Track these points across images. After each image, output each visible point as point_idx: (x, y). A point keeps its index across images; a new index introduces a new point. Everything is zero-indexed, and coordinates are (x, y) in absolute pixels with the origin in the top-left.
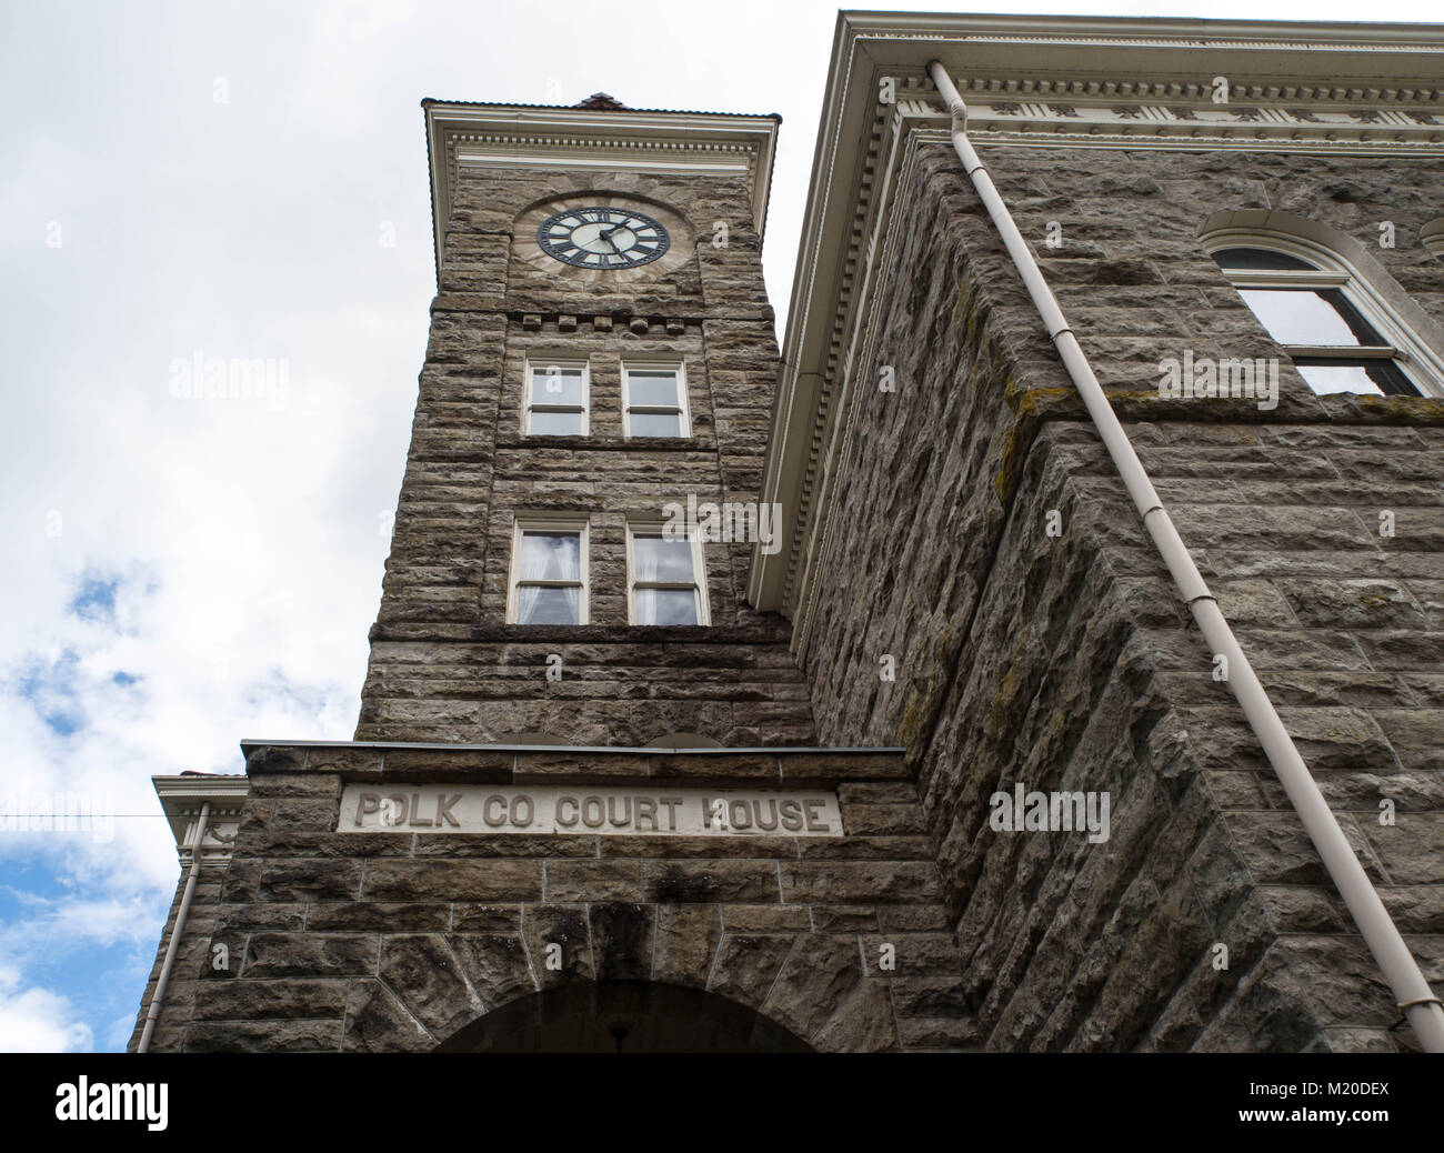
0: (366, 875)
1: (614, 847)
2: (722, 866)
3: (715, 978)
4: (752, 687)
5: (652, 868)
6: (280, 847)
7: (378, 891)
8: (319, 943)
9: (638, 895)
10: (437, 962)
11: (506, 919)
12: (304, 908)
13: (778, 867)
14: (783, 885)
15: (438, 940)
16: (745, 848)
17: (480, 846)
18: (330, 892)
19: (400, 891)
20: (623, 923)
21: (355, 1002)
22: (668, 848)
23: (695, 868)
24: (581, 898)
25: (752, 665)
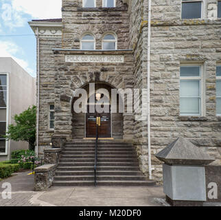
0: (69, 68)
1: (97, 64)
2: (109, 67)
3: (107, 81)
4: (121, 21)
5: (101, 67)
6: (59, 64)
7: (71, 70)
8: (66, 76)
9: (99, 70)
10: (78, 79)
11: (85, 74)
12: (63, 72)
13: (115, 67)
14: (115, 69)
15: (78, 76)
16: (112, 64)
17: (82, 64)
18: (66, 70)
19: (73, 70)
20: (97, 74)
21: (70, 83)
22: (102, 64)
23: (105, 67)
24: (93, 71)
25: (121, 16)
